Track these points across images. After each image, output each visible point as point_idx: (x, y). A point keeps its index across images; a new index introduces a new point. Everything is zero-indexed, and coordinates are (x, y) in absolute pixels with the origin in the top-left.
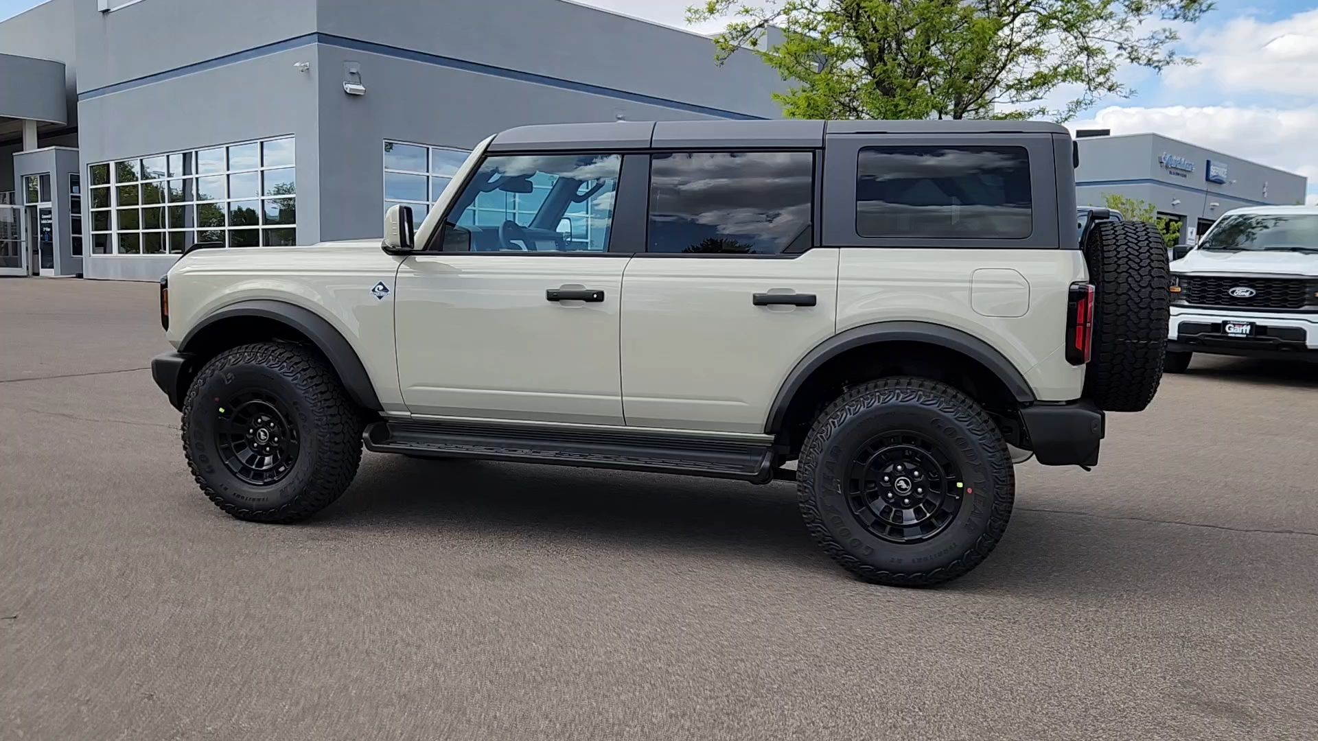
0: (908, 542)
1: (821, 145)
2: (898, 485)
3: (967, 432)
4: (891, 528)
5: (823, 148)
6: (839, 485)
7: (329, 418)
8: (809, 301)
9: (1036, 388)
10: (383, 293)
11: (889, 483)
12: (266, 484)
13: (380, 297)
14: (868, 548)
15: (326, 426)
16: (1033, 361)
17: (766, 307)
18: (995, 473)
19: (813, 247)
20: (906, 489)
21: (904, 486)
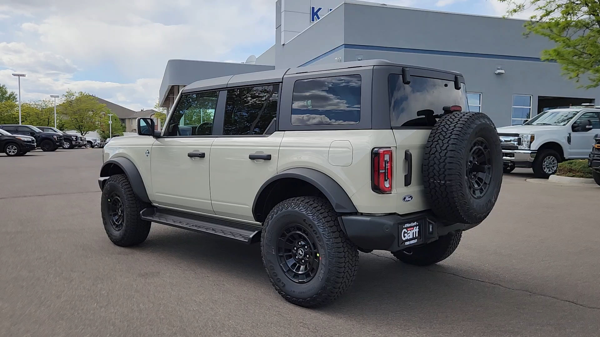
0: (300, 283)
1: (281, 81)
2: (299, 252)
3: (317, 227)
4: (294, 274)
5: (282, 82)
6: (273, 250)
7: (131, 205)
8: (268, 158)
9: (356, 205)
10: (148, 154)
11: (295, 251)
12: (118, 230)
13: (147, 156)
14: (283, 283)
15: (130, 208)
16: (354, 191)
17: (255, 161)
18: (329, 250)
19: (276, 131)
20: (302, 255)
21: (301, 253)
